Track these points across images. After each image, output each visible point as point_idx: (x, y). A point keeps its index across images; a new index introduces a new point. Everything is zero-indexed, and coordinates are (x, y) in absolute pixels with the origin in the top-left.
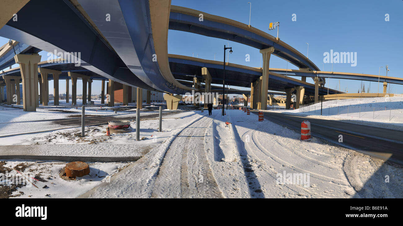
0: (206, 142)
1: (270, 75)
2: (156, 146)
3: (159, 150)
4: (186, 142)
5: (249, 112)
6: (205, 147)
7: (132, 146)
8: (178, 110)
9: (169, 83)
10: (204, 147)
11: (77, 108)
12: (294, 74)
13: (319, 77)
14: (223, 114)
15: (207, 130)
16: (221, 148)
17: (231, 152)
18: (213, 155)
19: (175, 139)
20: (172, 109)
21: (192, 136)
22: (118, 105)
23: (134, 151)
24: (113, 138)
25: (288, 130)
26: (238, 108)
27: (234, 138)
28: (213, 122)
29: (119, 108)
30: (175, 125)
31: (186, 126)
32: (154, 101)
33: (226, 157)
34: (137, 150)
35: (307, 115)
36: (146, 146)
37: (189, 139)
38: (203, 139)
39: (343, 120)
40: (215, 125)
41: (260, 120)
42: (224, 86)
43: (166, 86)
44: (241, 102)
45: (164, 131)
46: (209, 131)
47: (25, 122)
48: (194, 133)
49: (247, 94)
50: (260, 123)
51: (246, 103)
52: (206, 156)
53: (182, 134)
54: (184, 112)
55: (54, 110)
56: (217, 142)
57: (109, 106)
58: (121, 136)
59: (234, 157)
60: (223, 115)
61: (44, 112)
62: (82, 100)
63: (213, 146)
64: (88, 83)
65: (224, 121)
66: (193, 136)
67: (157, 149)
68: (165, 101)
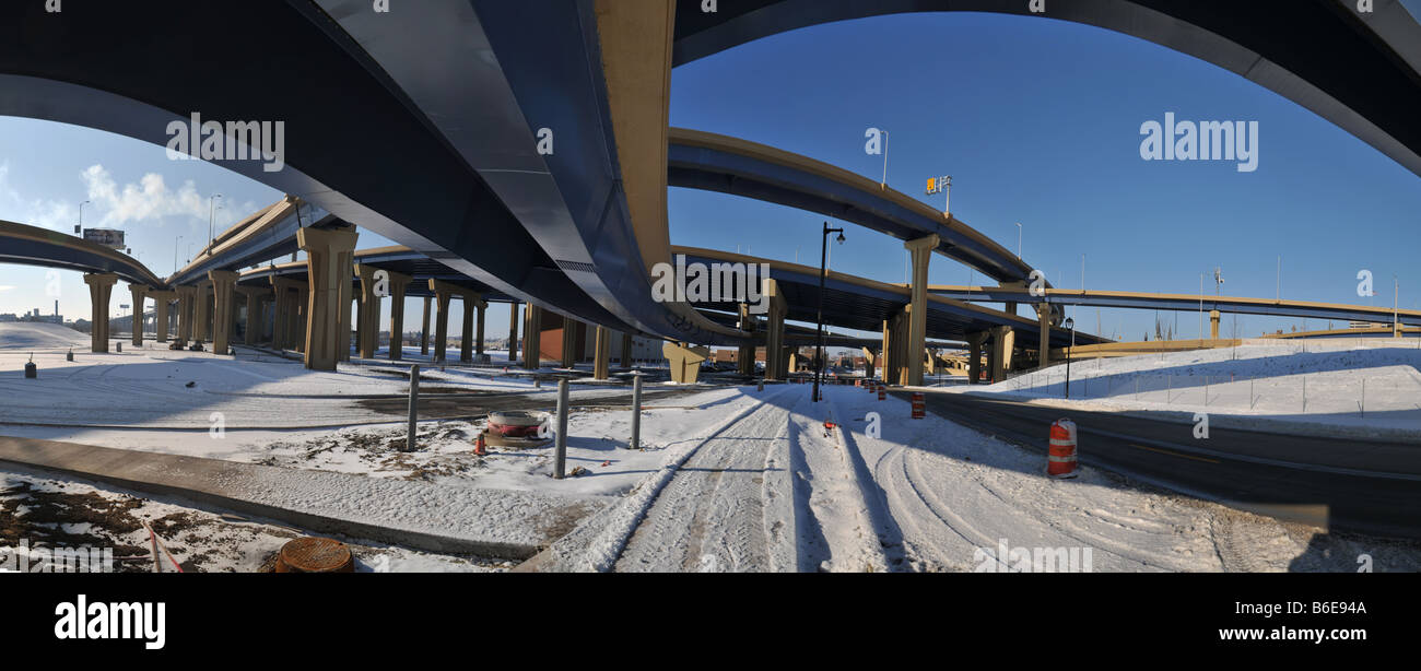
0: (771, 495)
1: (929, 301)
2: (603, 506)
3: (608, 523)
4: (706, 490)
5: (883, 394)
6: (764, 514)
7: (527, 501)
8: (699, 383)
9: (675, 315)
10: (761, 516)
11: (443, 370)
12: (988, 298)
13: (1050, 303)
14: (816, 397)
15: (772, 447)
16: (816, 516)
17: (848, 532)
18: (793, 549)
19: (671, 479)
20: (683, 381)
21: (726, 470)
22: (550, 366)
23: (526, 521)
24: (490, 463)
25: (1000, 446)
26: (852, 382)
27: (855, 477)
28: (790, 419)
29: (549, 375)
30: (682, 427)
31: (711, 434)
32: (640, 360)
33: (835, 556)
34: (536, 518)
35: (1030, 399)
36: (573, 504)
37: (714, 480)
38: (761, 479)
39: (1128, 412)
40: (795, 431)
41: (915, 415)
42: (820, 327)
43: (667, 324)
44: (859, 368)
45: (646, 448)
46: (777, 453)
47: (288, 397)
48: (732, 459)
49: (874, 346)
50: (917, 423)
51: (870, 369)
52: (767, 557)
53: (695, 462)
54: (713, 389)
55: (383, 372)
56: (803, 490)
57: (526, 368)
58: (514, 457)
59: (864, 557)
60: (816, 400)
61: (355, 375)
62: (460, 350)
63: (792, 509)
64: (476, 309)
65: (819, 419)
66: (729, 470)
67: (603, 521)
68: (667, 362)
